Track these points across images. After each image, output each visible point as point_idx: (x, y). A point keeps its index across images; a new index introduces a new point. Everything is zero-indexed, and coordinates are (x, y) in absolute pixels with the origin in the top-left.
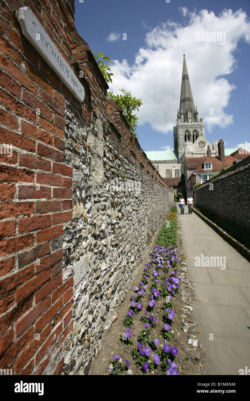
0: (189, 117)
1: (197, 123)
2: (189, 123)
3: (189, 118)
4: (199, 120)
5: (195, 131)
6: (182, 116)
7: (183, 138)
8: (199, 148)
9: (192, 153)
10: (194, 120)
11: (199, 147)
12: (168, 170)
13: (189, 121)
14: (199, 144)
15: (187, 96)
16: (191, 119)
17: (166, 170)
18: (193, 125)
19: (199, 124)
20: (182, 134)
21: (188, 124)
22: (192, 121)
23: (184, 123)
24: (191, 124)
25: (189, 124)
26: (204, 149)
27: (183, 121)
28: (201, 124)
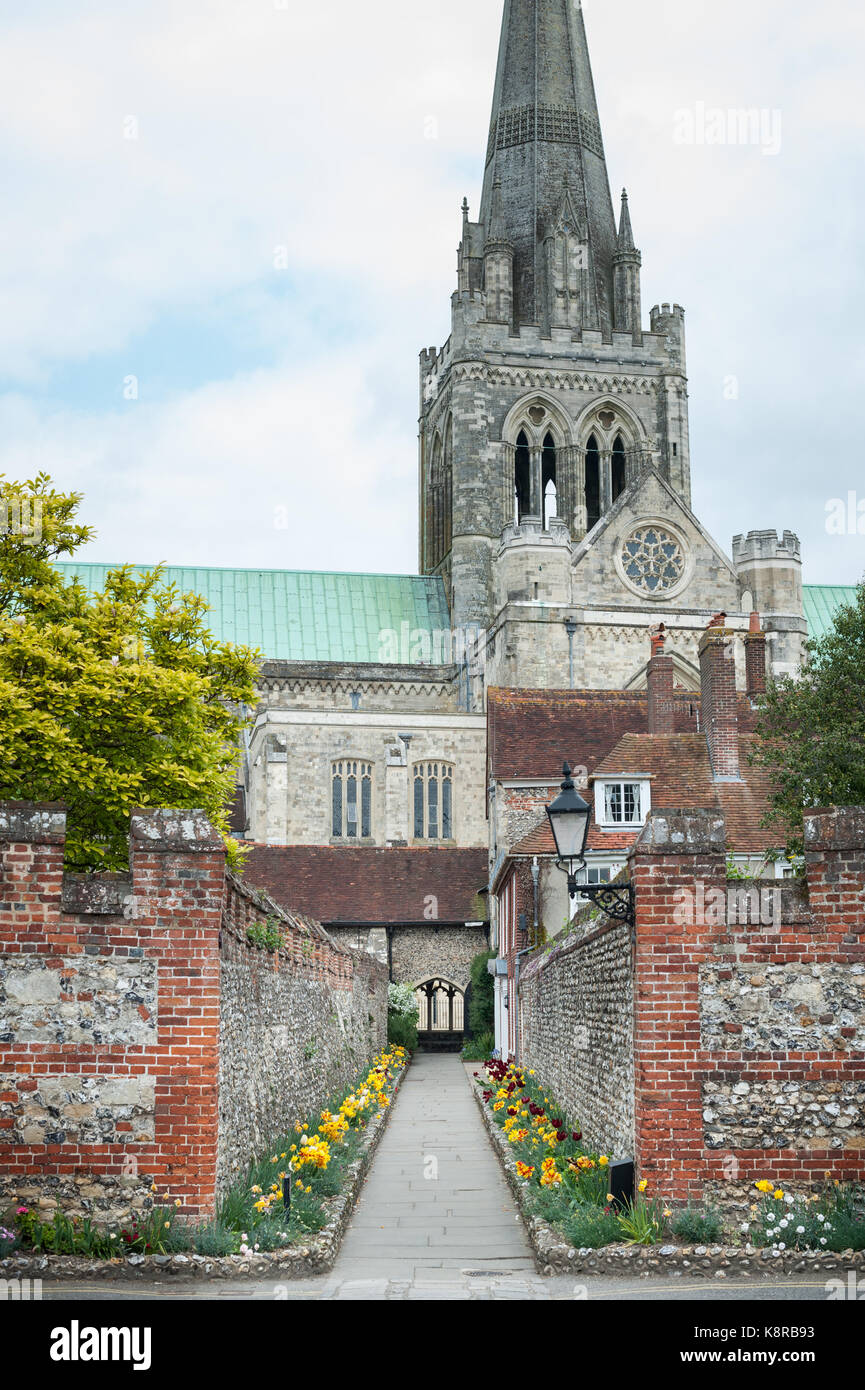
0: (559, 285)
1: (622, 346)
2: (561, 342)
3: (562, 293)
4: (645, 325)
5: (607, 414)
6: (499, 271)
7: (498, 466)
8: (632, 585)
9: (571, 625)
10: (605, 314)
11: (632, 570)
12: (352, 762)
13: (559, 314)
14: (633, 546)
15: (553, 97)
16: (574, 306)
17: (337, 764)
18: (591, 359)
19: (644, 354)
20: (495, 432)
21: (547, 347)
22: (583, 317)
23: (515, 332)
24: (577, 349)
25: (562, 350)
26: (669, 593)
27: (505, 314)
28: (665, 360)
